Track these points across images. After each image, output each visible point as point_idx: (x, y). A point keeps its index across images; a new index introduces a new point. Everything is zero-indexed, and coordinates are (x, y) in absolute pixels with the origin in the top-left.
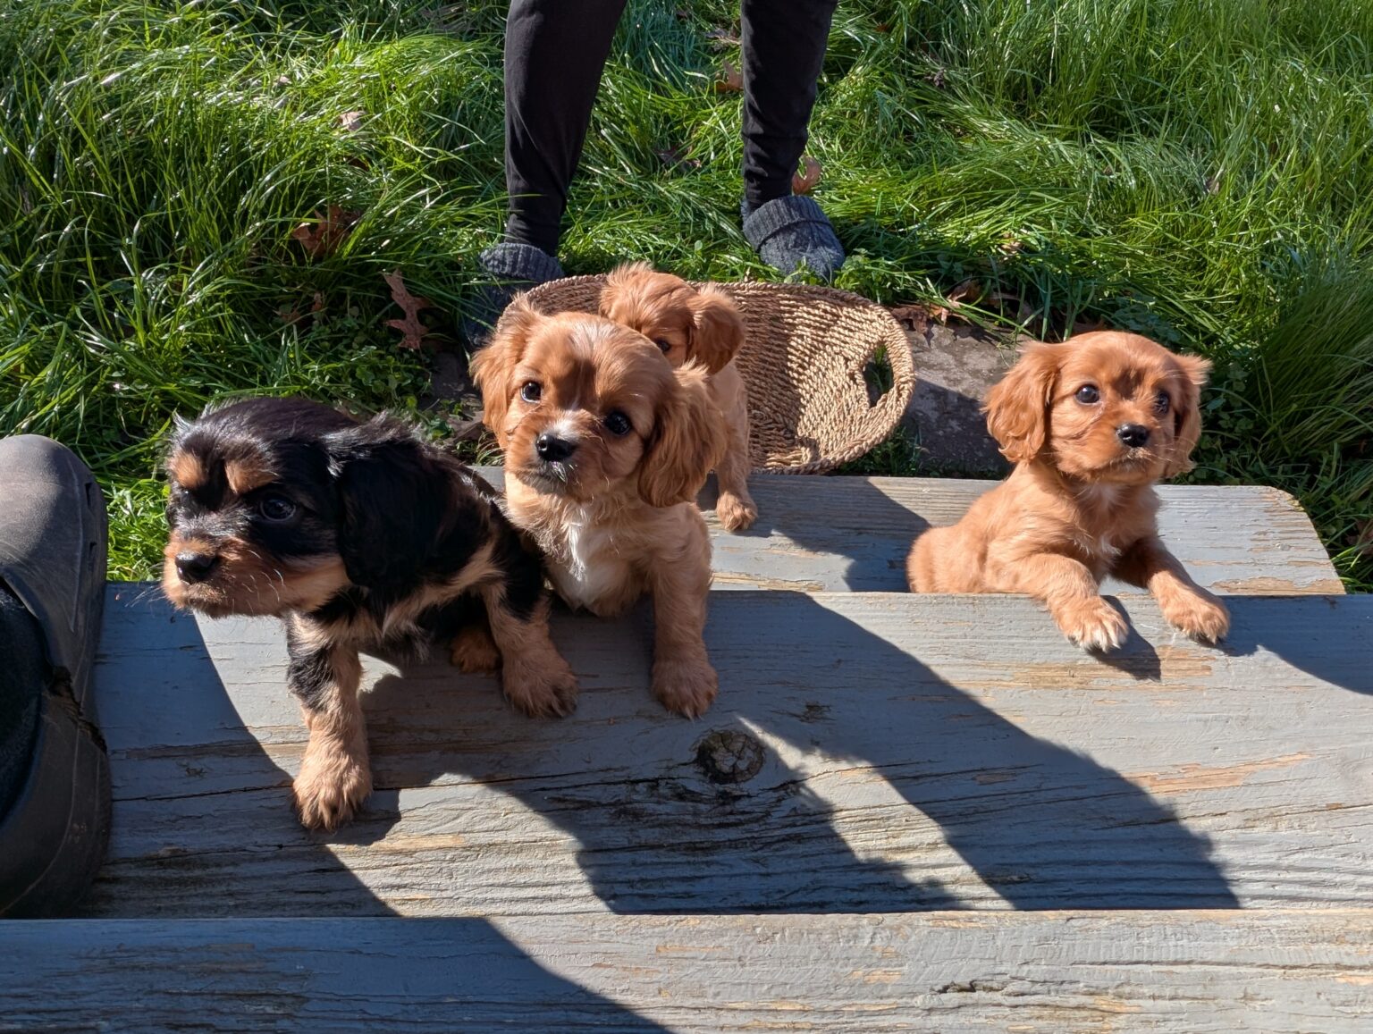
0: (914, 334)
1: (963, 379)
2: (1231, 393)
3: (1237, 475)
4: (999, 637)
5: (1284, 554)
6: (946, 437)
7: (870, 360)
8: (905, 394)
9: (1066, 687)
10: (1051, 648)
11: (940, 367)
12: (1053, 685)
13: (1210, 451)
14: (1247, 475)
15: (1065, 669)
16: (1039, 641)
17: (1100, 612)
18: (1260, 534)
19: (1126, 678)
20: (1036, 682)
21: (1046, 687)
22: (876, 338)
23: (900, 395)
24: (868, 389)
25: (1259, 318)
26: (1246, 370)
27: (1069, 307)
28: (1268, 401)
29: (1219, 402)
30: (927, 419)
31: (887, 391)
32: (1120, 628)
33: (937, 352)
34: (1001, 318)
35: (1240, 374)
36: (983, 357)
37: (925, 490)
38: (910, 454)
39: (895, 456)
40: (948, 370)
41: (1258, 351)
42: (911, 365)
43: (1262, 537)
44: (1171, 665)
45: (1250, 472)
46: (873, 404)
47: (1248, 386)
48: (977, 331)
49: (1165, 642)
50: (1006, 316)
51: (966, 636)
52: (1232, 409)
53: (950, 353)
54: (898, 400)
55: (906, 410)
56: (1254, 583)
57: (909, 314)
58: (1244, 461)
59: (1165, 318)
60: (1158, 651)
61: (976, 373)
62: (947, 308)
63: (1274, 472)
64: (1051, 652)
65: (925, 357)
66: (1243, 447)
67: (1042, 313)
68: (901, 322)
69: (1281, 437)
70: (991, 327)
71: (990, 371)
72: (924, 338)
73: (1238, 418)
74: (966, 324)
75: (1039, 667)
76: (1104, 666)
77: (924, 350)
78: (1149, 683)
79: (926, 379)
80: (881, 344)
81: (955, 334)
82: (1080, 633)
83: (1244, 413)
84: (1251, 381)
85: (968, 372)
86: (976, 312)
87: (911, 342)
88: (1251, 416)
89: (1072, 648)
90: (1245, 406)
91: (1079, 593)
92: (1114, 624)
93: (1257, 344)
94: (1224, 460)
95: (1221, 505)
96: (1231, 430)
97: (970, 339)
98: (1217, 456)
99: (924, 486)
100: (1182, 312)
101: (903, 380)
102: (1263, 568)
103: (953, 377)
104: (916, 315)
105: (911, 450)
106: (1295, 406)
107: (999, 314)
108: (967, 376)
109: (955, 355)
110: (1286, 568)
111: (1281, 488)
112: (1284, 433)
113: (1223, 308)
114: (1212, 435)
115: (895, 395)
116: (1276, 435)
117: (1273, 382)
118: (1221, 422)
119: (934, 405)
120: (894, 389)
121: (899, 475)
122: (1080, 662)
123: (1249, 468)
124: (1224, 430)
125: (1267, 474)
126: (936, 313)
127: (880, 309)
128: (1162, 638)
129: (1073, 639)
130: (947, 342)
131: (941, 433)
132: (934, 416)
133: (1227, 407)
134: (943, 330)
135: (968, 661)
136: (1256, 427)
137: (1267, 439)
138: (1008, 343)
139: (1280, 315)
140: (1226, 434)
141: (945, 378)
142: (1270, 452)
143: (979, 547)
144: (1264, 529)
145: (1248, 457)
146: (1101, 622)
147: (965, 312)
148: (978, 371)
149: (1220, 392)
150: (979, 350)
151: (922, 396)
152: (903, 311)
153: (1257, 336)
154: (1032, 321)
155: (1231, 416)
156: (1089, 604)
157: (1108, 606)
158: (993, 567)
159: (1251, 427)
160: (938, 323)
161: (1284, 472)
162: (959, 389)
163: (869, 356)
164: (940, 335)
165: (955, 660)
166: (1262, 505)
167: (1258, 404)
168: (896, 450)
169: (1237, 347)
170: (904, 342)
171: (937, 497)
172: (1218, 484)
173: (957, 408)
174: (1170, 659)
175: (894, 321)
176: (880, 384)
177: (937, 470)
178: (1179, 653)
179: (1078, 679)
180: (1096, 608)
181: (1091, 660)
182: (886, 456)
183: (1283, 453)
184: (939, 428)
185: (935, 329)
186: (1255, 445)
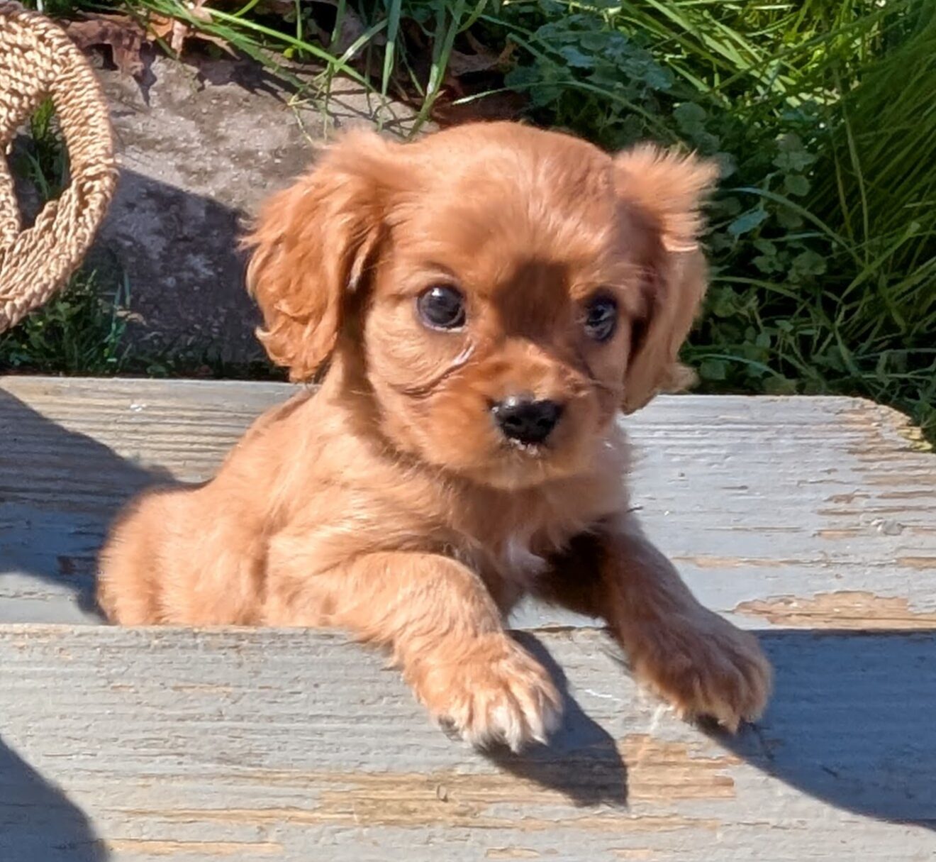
0: (114, 77)
1: (217, 170)
2: (781, 199)
3: (791, 372)
4: (291, 718)
5: (890, 543)
6: (184, 290)
7: (21, 130)
8: (95, 202)
9: (430, 822)
10: (400, 740)
11: (170, 146)
12: (404, 817)
13: (734, 320)
14: (812, 373)
15: (429, 784)
16: (374, 726)
17: (505, 667)
18: (837, 499)
19: (556, 804)
20: (369, 812)
21: (388, 823)
22: (35, 85)
23: (84, 204)
24: (17, 191)
25: (840, 40)
26: (812, 149)
27: (441, 16)
28: (859, 214)
29: (754, 219)
30: (143, 252)
31: (57, 196)
32: (547, 699)
33: (162, 113)
34: (298, 42)
35: (801, 160)
36: (259, 124)
37: (137, 406)
38: (106, 329)
39: (74, 333)
40: (186, 152)
41: (837, 110)
42: (107, 142)
43: (843, 506)
44: (649, 776)
45: (819, 368)
46: (27, 221)
47: (816, 184)
48: (247, 70)
49: (637, 728)
50: (308, 39)
51: (221, 716)
52: (783, 232)
53: (191, 116)
54: (79, 214)
55: (97, 234)
56: (824, 605)
57: (104, 35)
58: (805, 343)
59: (643, 42)
60: (623, 747)
61: (244, 158)
62: (185, 22)
63: (869, 365)
64: (400, 749)
65: (137, 124)
66: (805, 313)
67: (384, 32)
68: (86, 50)
69: (884, 291)
70: (277, 62)
71: (275, 153)
72: (134, 85)
73: (795, 252)
74: (224, 55)
75: (374, 781)
76: (509, 778)
77: (134, 111)
78: (604, 813)
79: (139, 169)
80: (45, 96)
81: (201, 77)
82: (465, 712)
83: (808, 242)
84: (822, 173)
85: (229, 154)
86: (245, 30)
87: (109, 93)
88: (822, 246)
89: (445, 741)
90: (809, 225)
91: (459, 626)
92: (535, 693)
93: (836, 96)
94: (764, 340)
95: (757, 438)
96: (780, 278)
97: (232, 87)
98: (750, 332)
99: (133, 396)
100: (678, 29)
101: (90, 171)
102: (843, 571)
103: (195, 165)
104: (118, 36)
105: (108, 319)
106: (914, 227)
107: (294, 34)
108: (225, 163)
109: (200, 122)
110: (892, 571)
111: (884, 400)
112: (892, 282)
113: (765, 19)
114: (739, 288)
115: (74, 203)
116: (874, 287)
117: (870, 176)
118: (758, 261)
119: (156, 222)
120: (71, 193)
121: (82, 372)
122: (460, 770)
123: (817, 358)
124: (763, 276)
125: (854, 371)
126: (162, 32)
127: (42, 24)
128: (631, 719)
129: (448, 725)
130: (183, 93)
131: (170, 281)
132: (155, 246)
133: (771, 230)
134: (176, 67)
135: (225, 769)
136: (830, 271)
137: (856, 295)
138: (311, 96)
139: (884, 35)
140: (769, 286)
141: (180, 168)
142: (863, 323)
143: (253, 545)
144: (847, 490)
145: (815, 333)
146: (507, 687)
147: (222, 30)
148: (250, 154)
149: (757, 198)
150: (251, 111)
151: (131, 206)
152: (92, 27)
153: (837, 78)
154: (364, 50)
155: (781, 247)
156: (481, 650)
157: (521, 654)
158: (282, 589)
159: (821, 270)
160: (165, 55)
161: (890, 367)
162: (209, 190)
163: (19, 122)
164: (170, 80)
165: (198, 766)
166: (843, 438)
167: (836, 223)
168: (75, 319)
169: (793, 101)
170: (93, 94)
171: (161, 420)
172: (752, 392)
173: (205, 230)
174: (648, 763)
175: (72, 48)
176: (42, 179)
177: (162, 360)
178: (666, 752)
179: (456, 806)
180: (496, 659)
181: (484, 767)
182: (54, 331)
183: (889, 326)
184: (166, 271)
185: (159, 67)
186: (830, 308)
